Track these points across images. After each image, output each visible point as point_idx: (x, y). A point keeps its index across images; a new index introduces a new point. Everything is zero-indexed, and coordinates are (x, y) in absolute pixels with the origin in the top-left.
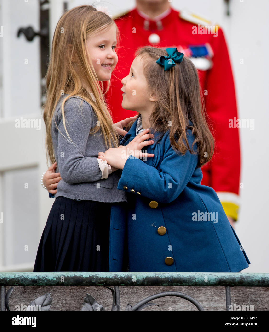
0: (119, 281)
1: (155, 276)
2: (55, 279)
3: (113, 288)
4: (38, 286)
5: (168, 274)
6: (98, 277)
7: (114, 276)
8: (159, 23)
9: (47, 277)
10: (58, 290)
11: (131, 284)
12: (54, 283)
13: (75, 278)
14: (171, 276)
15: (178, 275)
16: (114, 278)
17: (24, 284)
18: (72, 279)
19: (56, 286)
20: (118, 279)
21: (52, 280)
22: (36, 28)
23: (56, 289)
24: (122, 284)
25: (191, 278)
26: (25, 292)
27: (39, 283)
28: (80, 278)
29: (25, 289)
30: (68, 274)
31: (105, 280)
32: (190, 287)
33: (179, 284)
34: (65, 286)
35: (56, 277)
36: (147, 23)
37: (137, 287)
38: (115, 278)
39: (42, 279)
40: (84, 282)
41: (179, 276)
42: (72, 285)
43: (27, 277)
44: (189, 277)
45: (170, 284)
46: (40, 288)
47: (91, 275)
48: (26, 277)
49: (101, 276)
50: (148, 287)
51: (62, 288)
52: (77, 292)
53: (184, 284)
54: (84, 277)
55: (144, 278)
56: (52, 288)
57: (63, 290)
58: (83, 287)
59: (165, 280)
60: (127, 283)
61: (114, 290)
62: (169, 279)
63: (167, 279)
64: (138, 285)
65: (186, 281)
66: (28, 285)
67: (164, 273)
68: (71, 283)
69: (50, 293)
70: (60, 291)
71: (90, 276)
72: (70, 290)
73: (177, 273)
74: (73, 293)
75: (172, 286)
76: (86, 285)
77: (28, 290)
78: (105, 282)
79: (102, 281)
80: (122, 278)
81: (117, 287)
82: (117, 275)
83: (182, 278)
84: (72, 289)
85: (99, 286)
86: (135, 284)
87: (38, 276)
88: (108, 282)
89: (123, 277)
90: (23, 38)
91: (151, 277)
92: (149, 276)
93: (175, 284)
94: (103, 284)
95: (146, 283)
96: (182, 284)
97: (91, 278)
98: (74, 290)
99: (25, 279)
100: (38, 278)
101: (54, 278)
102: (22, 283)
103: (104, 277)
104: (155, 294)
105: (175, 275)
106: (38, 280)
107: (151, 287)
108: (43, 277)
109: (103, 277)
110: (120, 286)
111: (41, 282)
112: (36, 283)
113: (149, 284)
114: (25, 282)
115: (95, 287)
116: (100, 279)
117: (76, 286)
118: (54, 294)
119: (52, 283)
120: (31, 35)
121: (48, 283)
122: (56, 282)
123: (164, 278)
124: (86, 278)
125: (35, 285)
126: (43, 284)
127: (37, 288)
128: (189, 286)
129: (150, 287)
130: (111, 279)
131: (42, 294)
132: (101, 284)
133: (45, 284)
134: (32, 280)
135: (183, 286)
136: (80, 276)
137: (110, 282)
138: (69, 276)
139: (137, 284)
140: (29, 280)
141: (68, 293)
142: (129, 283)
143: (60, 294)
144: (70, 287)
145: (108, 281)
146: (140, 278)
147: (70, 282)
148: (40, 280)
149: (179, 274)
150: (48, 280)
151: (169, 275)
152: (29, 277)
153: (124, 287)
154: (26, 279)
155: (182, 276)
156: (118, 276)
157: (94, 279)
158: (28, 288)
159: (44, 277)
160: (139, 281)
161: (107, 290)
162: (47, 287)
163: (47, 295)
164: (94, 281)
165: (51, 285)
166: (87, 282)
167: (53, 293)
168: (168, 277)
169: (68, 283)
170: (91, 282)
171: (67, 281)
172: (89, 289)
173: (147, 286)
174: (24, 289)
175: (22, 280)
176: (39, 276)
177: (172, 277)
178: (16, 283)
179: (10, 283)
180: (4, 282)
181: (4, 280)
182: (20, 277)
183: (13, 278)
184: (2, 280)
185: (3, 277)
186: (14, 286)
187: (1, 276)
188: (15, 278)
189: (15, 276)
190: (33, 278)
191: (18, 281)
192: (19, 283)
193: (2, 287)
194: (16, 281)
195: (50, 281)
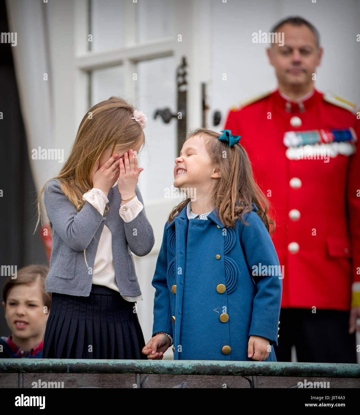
0: (257, 371)
1: (295, 366)
2: (191, 368)
3: (250, 378)
4: (173, 374)
5: (308, 364)
6: (235, 366)
7: (251, 366)
8: (301, 106)
9: (182, 365)
10: (194, 379)
11: (269, 374)
12: (190, 372)
13: (211, 366)
14: (310, 367)
15: (318, 365)
16: (252, 367)
17: (160, 372)
18: (208, 368)
19: (192, 375)
20: (256, 369)
21: (188, 369)
22: (173, 109)
23: (191, 378)
24: (260, 375)
25: (332, 369)
26: (160, 380)
27: (175, 372)
28: (217, 367)
29: (161, 377)
30: (204, 363)
31: (242, 369)
32: (330, 379)
33: (319, 375)
34: (201, 375)
35: (192, 365)
36: (288, 105)
37: (275, 377)
38: (253, 368)
39: (178, 368)
40: (221, 371)
41: (320, 366)
42: (208, 374)
43: (163, 365)
44: (330, 368)
45: (310, 375)
46: (176, 377)
47: (228, 364)
48: (161, 365)
49: (238, 366)
50: (287, 377)
51: (198, 377)
52: (214, 381)
53: (324, 375)
54: (220, 367)
55: (283, 368)
56: (187, 377)
57: (199, 380)
58: (219, 376)
59: (304, 371)
60: (265, 373)
61: (252, 380)
62: (309, 369)
63: (307, 370)
64: (277, 376)
65: (327, 372)
66: (163, 373)
67: (303, 363)
69: (186, 382)
70: (196, 380)
71: (226, 365)
72: (206, 380)
73: (318, 364)
74: (210, 382)
75: (312, 377)
76: (223, 375)
77: (163, 379)
78: (243, 372)
79: (239, 370)
80: (259, 367)
81: (255, 377)
82: (254, 365)
83: (323, 369)
84: (209, 378)
85: (237, 375)
86: (273, 374)
88: (245, 372)
89: (261, 367)
90: (159, 120)
91: (290, 367)
92: (288, 366)
93: (315, 375)
94: (240, 374)
95: (285, 374)
96: (322, 375)
97: (228, 367)
98: (211, 379)
99: (160, 368)
100: (174, 367)
101: (190, 366)
103: (242, 366)
104: (294, 385)
105: (314, 366)
106: (173, 368)
107: (290, 378)
108: (179, 365)
109: (240, 366)
110: (257, 376)
111: (177, 371)
112: (172, 372)
113: (288, 374)
114: (160, 370)
115: (232, 376)
116: (237, 368)
117: (212, 376)
118: (190, 383)
119: (188, 372)
120: (168, 116)
121: (184, 372)
122: (192, 370)
123: (303, 368)
124: (223, 367)
125: (171, 373)
126: (178, 372)
127: (172, 376)
128: (329, 377)
129: (288, 377)
130: (249, 369)
131: (178, 383)
132: (239, 374)
133: (181, 373)
134: (167, 368)
135: (324, 377)
136: (216, 365)
137: (247, 372)
138: (206, 364)
139: (276, 374)
140: (164, 368)
141: (205, 382)
142: (267, 373)
143: (195, 383)
144: (206, 377)
145: (245, 371)
146: (279, 368)
147: (206, 371)
148: (176, 368)
149: (320, 365)
150: (184, 369)
151: (309, 366)
152: (164, 365)
153: (262, 377)
154: (162, 367)
155: (322, 367)
156: (256, 366)
157: (231, 368)
158: (163, 376)
159: (180, 366)
160: (277, 372)
161: (244, 380)
162: (182, 375)
163: (183, 384)
164: (231, 371)
165: (187, 374)
166: (223, 372)
167: (189, 382)
168: (308, 368)
169: (204, 372)
170: (228, 371)
171: (203, 370)
172: (226, 379)
173: (285, 377)
174: (159, 378)
175: (157, 368)
176: (174, 364)
177: (312, 367)
178: (152, 371)
179: (145, 371)
180: (139, 370)
181: (140, 368)
182: (156, 365)
183: (148, 366)
184: (138, 368)
185: (138, 365)
186: (149, 375)
187: (136, 364)
188: (150, 366)
189: (150, 364)
190: (169, 366)
191: (154, 370)
192: (154, 372)
193: (137, 374)
194: (152, 369)
195: (186, 370)
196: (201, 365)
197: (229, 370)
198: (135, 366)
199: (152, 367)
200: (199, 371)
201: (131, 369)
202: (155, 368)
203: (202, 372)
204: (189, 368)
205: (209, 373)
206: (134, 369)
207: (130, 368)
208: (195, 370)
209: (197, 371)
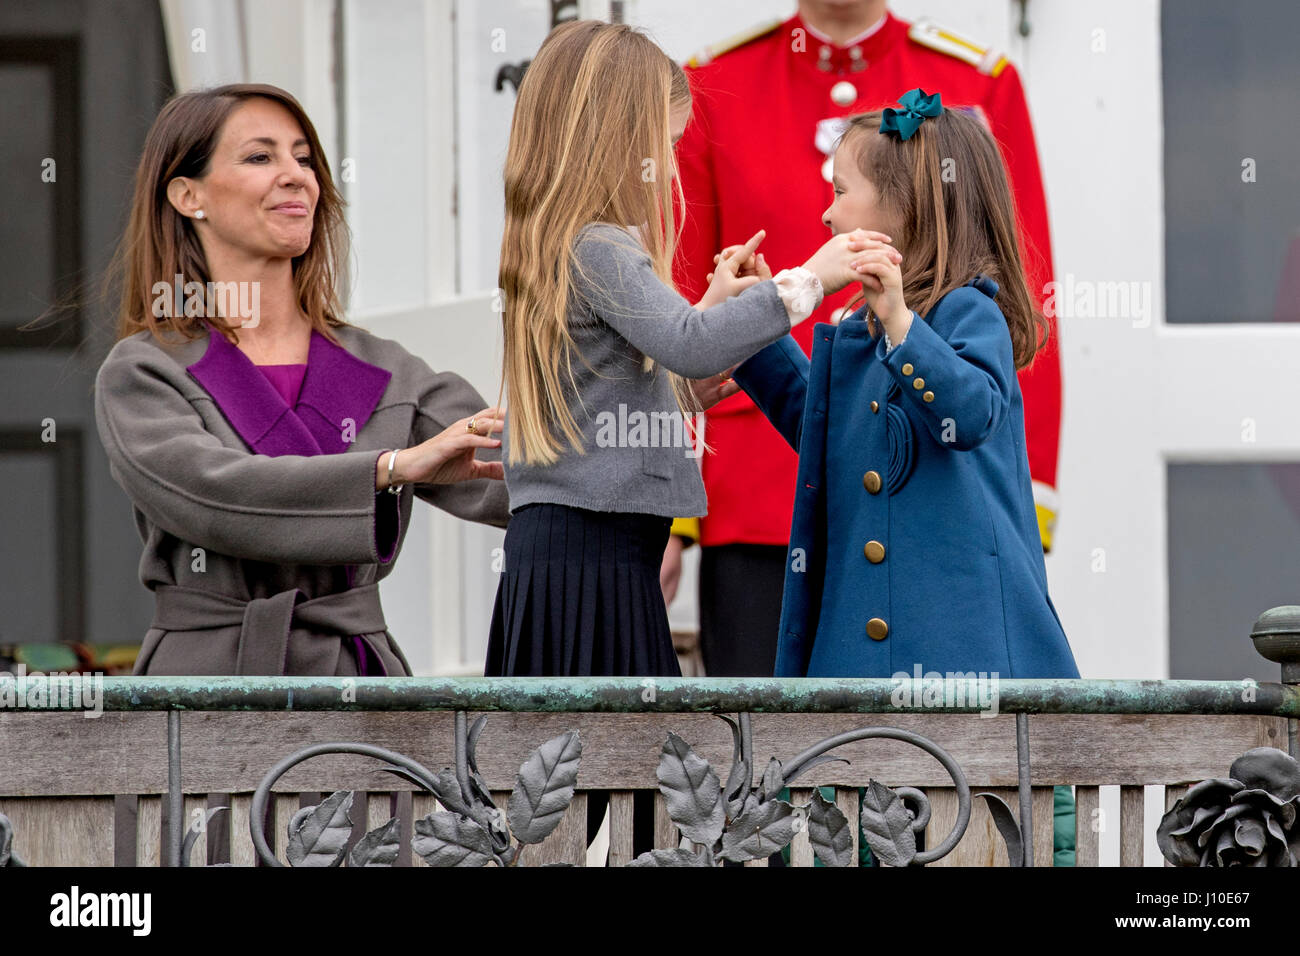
0: (751, 701)
1: (841, 688)
2: (590, 695)
3: (734, 717)
4: (547, 711)
6: (697, 690)
7: (737, 689)
8: (856, 53)
9: (569, 689)
10: (597, 723)
11: (780, 708)
12: (587, 706)
14: (879, 688)
16: (737, 692)
17: (514, 706)
18: (633, 695)
19: (592, 714)
20: (747, 695)
21: (582, 697)
23: (592, 721)
24: (757, 709)
26: (516, 726)
27: (550, 706)
29: (516, 720)
31: (715, 697)
32: (927, 715)
34: (615, 712)
35: (594, 690)
36: (825, 53)
37: (794, 714)
38: (741, 693)
39: (559, 696)
40: (662, 702)
42: (632, 710)
43: (521, 690)
45: (877, 708)
46: (553, 718)
47: (679, 686)
48: (517, 690)
49: (704, 688)
50: (822, 714)
51: (608, 717)
52: (646, 727)
55: (812, 692)
56: (582, 717)
57: (610, 723)
59: (864, 698)
60: (771, 705)
61: (737, 722)
63: (870, 695)
64: (798, 711)
66: (522, 710)
67: (862, 680)
68: (628, 706)
69: (579, 731)
70: (602, 724)
71: (676, 689)
72: (627, 723)
74: (636, 730)
75: (883, 712)
76: (668, 711)
77: (523, 723)
78: (716, 703)
79: (707, 699)
80: (756, 692)
81: (745, 715)
82: (744, 687)
84: (633, 719)
85: (701, 712)
86: (789, 707)
87: (547, 686)
88: (722, 704)
89: (760, 691)
90: (509, 92)
91: (830, 690)
92: (825, 688)
94: (709, 708)
95: (817, 706)
97: (680, 692)
100: (549, 693)
101: (587, 692)
102: (508, 703)
103: (713, 689)
104: (840, 734)
105: (889, 686)
106: (547, 696)
107: (831, 716)
108: (560, 690)
109: (709, 690)
110: (751, 714)
111: (555, 703)
112: (543, 705)
113: (825, 707)
114: (515, 701)
115: (689, 715)
116: (703, 694)
118: (587, 733)
119: (583, 706)
121: (571, 707)
122: (593, 701)
123: (862, 692)
124: (667, 693)
125: (540, 709)
126: (560, 706)
127: (545, 716)
129: (826, 714)
130: (731, 695)
131: (558, 733)
132: (705, 709)
133: (564, 708)
134: (532, 697)
137: (726, 703)
138: (626, 687)
139: (795, 708)
140: (525, 696)
141: (623, 730)
142: (775, 705)
143: (601, 733)
144: (627, 716)
145: (722, 700)
146: (803, 693)
147: (627, 702)
148: (553, 696)
150: (573, 698)
151: (876, 686)
152: (525, 689)
153: (762, 715)
154: (518, 695)
156: (748, 689)
157: (688, 694)
158: (523, 716)
159: (564, 691)
160: (799, 701)
161: (719, 722)
162: (570, 714)
163: (571, 734)
164: (687, 701)
165: (579, 710)
166: (669, 703)
167: (585, 730)
168: (873, 690)
169: (621, 705)
170: (679, 702)
171: (620, 699)
172: (675, 721)
173: (819, 714)
174: (512, 721)
175: (508, 697)
176: (550, 688)
177: (883, 690)
178: (494, 705)
179: (478, 704)
180: (463, 702)
181: (464, 696)
182: (504, 690)
183: (485, 693)
184: (459, 697)
185: (460, 689)
186: (487, 713)
187: (454, 687)
188: (490, 692)
189: (490, 687)
190: (536, 693)
191: (499, 701)
192: (501, 705)
193: (459, 713)
194: (494, 700)
195: (578, 700)
196: (614, 687)
197: (683, 699)
198: (453, 692)
199: (494, 694)
200: (608, 704)
201: (444, 700)
202: (502, 698)
203: (618, 704)
204: (586, 697)
205: (633, 706)
206: (449, 701)
207: (440, 698)
208: (601, 700)
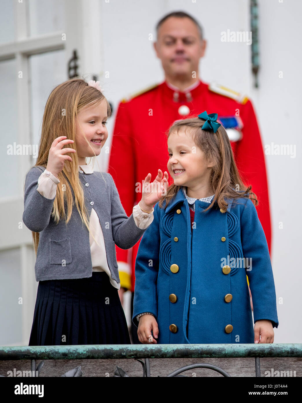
0: (149, 354)
1: (185, 348)
2: (85, 352)
3: (143, 360)
4: (68, 359)
5: (198, 346)
6: (128, 349)
7: (144, 349)
8: (189, 95)
9: (77, 350)
10: (89, 364)
11: (161, 356)
12: (84, 357)
13: (105, 350)
14: (200, 348)
15: (208, 346)
16: (144, 350)
17: (55, 357)
18: (102, 352)
19: (86, 360)
20: (148, 351)
21: (82, 353)
23: (86, 363)
24: (152, 357)
25: (221, 350)
26: (56, 365)
27: (70, 357)
28: (110, 351)
29: (56, 363)
30: (98, 347)
31: (135, 353)
32: (220, 359)
33: (208, 356)
34: (95, 359)
35: (87, 350)
36: (176, 95)
37: (167, 359)
38: (146, 351)
39: (73, 353)
40: (114, 354)
41: (209, 347)
42: (102, 358)
43: (58, 351)
44: (219, 349)
45: (200, 356)
46: (71, 362)
47: (121, 348)
48: (56, 351)
49: (131, 349)
50: (178, 359)
51: (93, 361)
52: (108, 365)
53: (214, 355)
54: (114, 350)
55: (174, 350)
56: (82, 361)
57: (94, 364)
58: (113, 359)
59: (194, 352)
60: (157, 355)
61: (144, 362)
63: (197, 351)
65: (216, 352)
66: (58, 359)
67: (193, 345)
68: (101, 356)
69: (81, 367)
70: (90, 364)
72: (100, 363)
73: (207, 345)
74: (104, 366)
75: (202, 357)
76: (117, 358)
77: (59, 364)
78: (136, 355)
79: (132, 353)
81: (147, 360)
82: (147, 348)
83: (212, 350)
84: (103, 362)
86: (165, 356)
87: (68, 349)
88: (138, 355)
89: (153, 350)
91: (181, 349)
92: (179, 348)
93: (205, 355)
94: (133, 357)
95: (176, 356)
96: (211, 356)
97: (122, 350)
98: (105, 363)
99: (55, 353)
100: (69, 352)
101: (84, 351)
102: (52, 356)
103: (134, 349)
104: (185, 366)
105: (204, 347)
106: (68, 353)
107: (181, 359)
108: (73, 350)
109: (133, 350)
110: (150, 359)
111: (71, 356)
112: (67, 357)
113: (179, 356)
114: (55, 355)
115: (125, 360)
116: (130, 351)
117: (106, 359)
118: (84, 368)
119: (82, 356)
121: (78, 357)
122: (86, 355)
123: (194, 349)
124: (116, 351)
125: (65, 358)
126: (73, 357)
127: (67, 361)
128: (218, 357)
129: (180, 359)
130: (142, 351)
131: (73, 368)
132: (131, 357)
133: (75, 358)
134: (62, 353)
135: (213, 357)
136: (110, 349)
137: (140, 355)
138: (100, 349)
139: (167, 356)
140: (59, 353)
141: (99, 366)
142: (159, 355)
143: (90, 367)
144: (100, 360)
145: (138, 353)
146: (170, 350)
148: (71, 353)
149: (209, 346)
150: (79, 354)
151: (199, 347)
152: (59, 350)
153: (154, 359)
154: (57, 353)
155: (211, 348)
156: (148, 349)
157: (124, 351)
158: (58, 361)
159: (75, 351)
160: (169, 354)
161: (137, 362)
162: (77, 360)
163: (78, 368)
164: (124, 354)
165: (81, 358)
166: (117, 355)
167: (84, 367)
168: (198, 349)
169: (98, 356)
170: (121, 355)
171: (97, 354)
172: (120, 362)
173: (177, 359)
174: (54, 363)
175: (53, 354)
177: (202, 348)
178: (47, 357)
179: (40, 357)
180: (34, 356)
181: (35, 354)
182: (51, 351)
183: (43, 352)
184: (33, 354)
185: (33, 351)
186: (44, 360)
187: (31, 350)
188: (45, 352)
189: (45, 350)
190: (64, 351)
191: (49, 355)
192: (50, 357)
193: (33, 360)
194: (47, 355)
195: (81, 354)
196: (95, 349)
197: (122, 353)
198: (30, 352)
199: (47, 353)
200: (93, 356)
201: (27, 355)
202: (50, 354)
203: (97, 356)
204: (84, 353)
205: (103, 356)
206: (29, 356)
207: (25, 354)
208: (90, 354)
209: (92, 355)
